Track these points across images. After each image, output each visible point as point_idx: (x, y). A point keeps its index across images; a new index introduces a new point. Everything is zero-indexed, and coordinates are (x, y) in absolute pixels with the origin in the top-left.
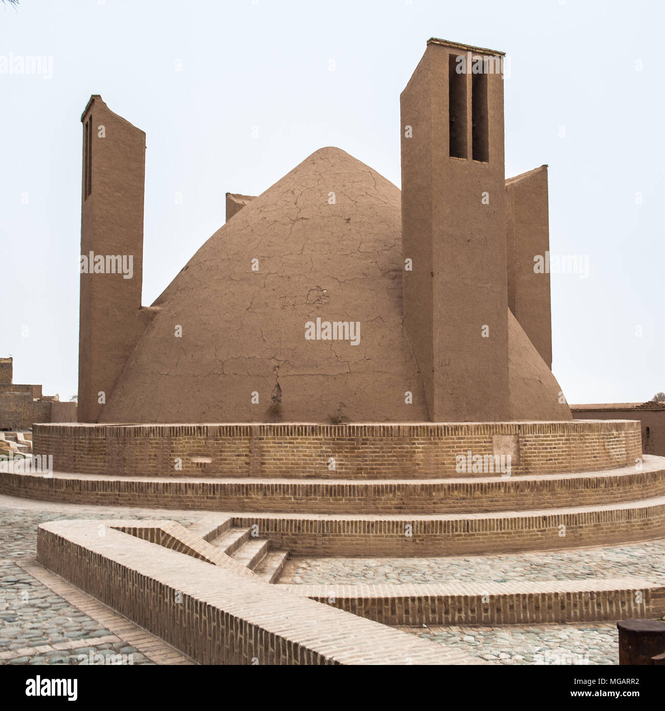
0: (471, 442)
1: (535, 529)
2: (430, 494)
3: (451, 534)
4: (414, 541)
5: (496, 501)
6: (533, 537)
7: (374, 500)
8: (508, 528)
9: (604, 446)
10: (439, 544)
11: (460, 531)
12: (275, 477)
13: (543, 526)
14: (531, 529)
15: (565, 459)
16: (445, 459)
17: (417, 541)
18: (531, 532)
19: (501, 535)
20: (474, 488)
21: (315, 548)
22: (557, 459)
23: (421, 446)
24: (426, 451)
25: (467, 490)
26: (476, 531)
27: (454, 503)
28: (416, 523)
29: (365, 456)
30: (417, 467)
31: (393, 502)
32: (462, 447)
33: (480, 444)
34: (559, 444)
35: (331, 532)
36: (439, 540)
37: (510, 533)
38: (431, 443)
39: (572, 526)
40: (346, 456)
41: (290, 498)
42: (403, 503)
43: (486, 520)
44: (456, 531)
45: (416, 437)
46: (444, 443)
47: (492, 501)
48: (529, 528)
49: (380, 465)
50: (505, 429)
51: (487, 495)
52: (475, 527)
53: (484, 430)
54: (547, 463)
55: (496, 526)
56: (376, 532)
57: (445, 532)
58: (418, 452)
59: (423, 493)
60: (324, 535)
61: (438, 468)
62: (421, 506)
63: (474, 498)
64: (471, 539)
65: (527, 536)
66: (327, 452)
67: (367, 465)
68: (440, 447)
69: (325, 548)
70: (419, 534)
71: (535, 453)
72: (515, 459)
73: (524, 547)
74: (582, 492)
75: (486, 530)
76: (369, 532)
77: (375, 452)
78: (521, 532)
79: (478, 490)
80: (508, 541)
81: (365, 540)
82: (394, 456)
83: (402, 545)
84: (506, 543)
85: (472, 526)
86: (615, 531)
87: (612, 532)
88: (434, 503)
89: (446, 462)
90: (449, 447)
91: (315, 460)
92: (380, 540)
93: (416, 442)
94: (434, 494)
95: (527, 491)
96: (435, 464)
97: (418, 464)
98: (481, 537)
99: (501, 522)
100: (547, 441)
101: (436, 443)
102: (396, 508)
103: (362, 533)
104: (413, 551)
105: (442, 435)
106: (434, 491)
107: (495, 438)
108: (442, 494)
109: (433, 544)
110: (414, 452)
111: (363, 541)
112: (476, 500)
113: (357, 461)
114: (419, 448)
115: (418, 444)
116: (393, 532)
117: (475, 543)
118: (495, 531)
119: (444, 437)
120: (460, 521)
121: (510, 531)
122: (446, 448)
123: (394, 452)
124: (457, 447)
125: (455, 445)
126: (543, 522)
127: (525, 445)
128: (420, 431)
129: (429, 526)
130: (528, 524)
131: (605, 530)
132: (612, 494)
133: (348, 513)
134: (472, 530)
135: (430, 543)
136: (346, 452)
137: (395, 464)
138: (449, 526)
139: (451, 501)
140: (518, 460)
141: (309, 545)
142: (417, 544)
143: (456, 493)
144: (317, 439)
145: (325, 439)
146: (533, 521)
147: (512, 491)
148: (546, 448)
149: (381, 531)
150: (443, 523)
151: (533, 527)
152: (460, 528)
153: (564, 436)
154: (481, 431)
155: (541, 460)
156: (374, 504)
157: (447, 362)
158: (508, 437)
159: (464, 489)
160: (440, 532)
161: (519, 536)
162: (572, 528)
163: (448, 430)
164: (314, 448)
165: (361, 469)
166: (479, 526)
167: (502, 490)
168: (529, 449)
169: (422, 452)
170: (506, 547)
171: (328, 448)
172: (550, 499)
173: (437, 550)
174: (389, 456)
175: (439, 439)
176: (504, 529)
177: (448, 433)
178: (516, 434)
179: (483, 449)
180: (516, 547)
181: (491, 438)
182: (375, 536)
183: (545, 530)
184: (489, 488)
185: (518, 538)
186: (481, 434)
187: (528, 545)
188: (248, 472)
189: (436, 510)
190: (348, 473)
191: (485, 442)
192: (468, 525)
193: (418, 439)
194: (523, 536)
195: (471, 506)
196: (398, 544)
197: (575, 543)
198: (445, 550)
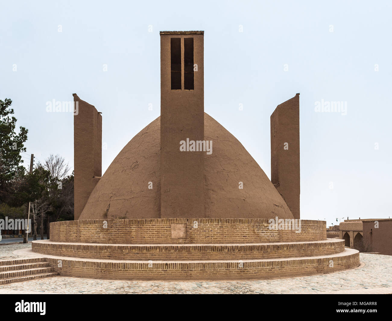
0: (159, 227)
1: (160, 269)
2: (122, 251)
3: (117, 269)
4: (101, 271)
5: (154, 255)
6: (159, 274)
7: (100, 253)
8: (145, 268)
9: (254, 231)
10: (112, 274)
11: (121, 268)
12: (83, 242)
13: (165, 268)
14: (158, 269)
15: (219, 237)
16: (145, 235)
17: (103, 272)
18: (158, 271)
19: (141, 271)
20: (143, 249)
21: (66, 272)
22: (213, 237)
23: (134, 229)
24: (137, 231)
25: (139, 249)
26: (128, 268)
27: (133, 255)
28: (102, 263)
29: (112, 234)
30: (132, 238)
31: (107, 254)
32: (154, 229)
33: (163, 228)
34: (215, 229)
35: (72, 266)
36: (112, 272)
37: (147, 271)
38: (138, 228)
39: (185, 269)
40: (105, 233)
41: (73, 251)
42: (111, 255)
43: (134, 263)
44: (119, 268)
45: (132, 225)
46: (145, 228)
47: (152, 255)
48: (157, 269)
49: (117, 237)
50: (178, 221)
51: (150, 252)
52: (128, 266)
53: (166, 221)
54: (206, 239)
55: (139, 267)
56: (87, 267)
57: (114, 268)
58: (133, 232)
59: (119, 250)
60: (69, 267)
61: (142, 239)
62: (118, 256)
63: (143, 253)
64: (126, 272)
65: (156, 273)
66: (99, 231)
67: (112, 237)
68: (143, 230)
69: (70, 272)
70: (103, 268)
71: (198, 233)
72: (184, 236)
73: (154, 278)
74: (209, 253)
75: (134, 268)
76: (84, 267)
77: (115, 232)
78: (152, 271)
79: (145, 249)
80: (146, 274)
81: (83, 270)
82: (122, 233)
83: (97, 273)
84: (144, 275)
85: (127, 266)
86: (216, 274)
87: (214, 274)
88: (124, 255)
89: (146, 237)
90: (147, 230)
91: (95, 235)
92: (88, 270)
93: (132, 227)
94: (124, 251)
95: (172, 251)
96: (141, 237)
97: (133, 237)
98: (131, 272)
99: (141, 265)
100: (206, 227)
101: (141, 228)
102: (108, 257)
103: (82, 267)
104: (101, 276)
105: (144, 223)
106: (124, 249)
107: (173, 225)
108: (127, 251)
109: (109, 274)
110: (131, 232)
111: (82, 271)
112: (144, 254)
113: (109, 235)
114: (133, 230)
115: (133, 228)
116: (93, 267)
117: (128, 274)
118: (138, 269)
119: (145, 225)
120: (121, 263)
121: (146, 269)
122: (146, 230)
123: (123, 231)
124: (152, 229)
125: (151, 229)
126: (165, 266)
127: (191, 229)
128: (134, 222)
129: (107, 265)
130: (156, 267)
131: (208, 273)
132: (234, 255)
133: (90, 258)
134: (127, 268)
135: (108, 273)
136: (105, 232)
137: (123, 237)
138: (116, 265)
139: (131, 254)
140: (186, 236)
141: (65, 271)
142: (102, 273)
143: (134, 250)
144: (96, 226)
145: (98, 226)
146: (159, 266)
147: (163, 250)
148: (205, 231)
149: (88, 266)
150: (113, 264)
151: (159, 268)
152: (121, 267)
153: (219, 225)
154: (164, 222)
155: (201, 237)
156: (100, 254)
157: (169, 190)
158: (181, 225)
159: (138, 249)
160: (112, 268)
161: (151, 272)
162: (185, 270)
163: (147, 221)
164: (95, 230)
165: (110, 239)
166: (130, 266)
167: (158, 250)
168: (193, 231)
169: (135, 232)
170: (144, 278)
171: (99, 230)
172: (187, 255)
173: (111, 277)
174: (120, 234)
175: (143, 225)
176: (143, 268)
177: (147, 223)
178: (185, 224)
179: (166, 230)
180: (150, 278)
181: (170, 225)
182: (86, 268)
183: (167, 270)
184: (150, 249)
185: (150, 273)
186: (165, 223)
187: (156, 277)
188: (76, 240)
189: (125, 258)
190: (105, 241)
191: (166, 227)
192: (124, 265)
193: (133, 226)
194: (153, 273)
195: (142, 257)
196: (95, 273)
197: (187, 278)
198: (114, 277)
